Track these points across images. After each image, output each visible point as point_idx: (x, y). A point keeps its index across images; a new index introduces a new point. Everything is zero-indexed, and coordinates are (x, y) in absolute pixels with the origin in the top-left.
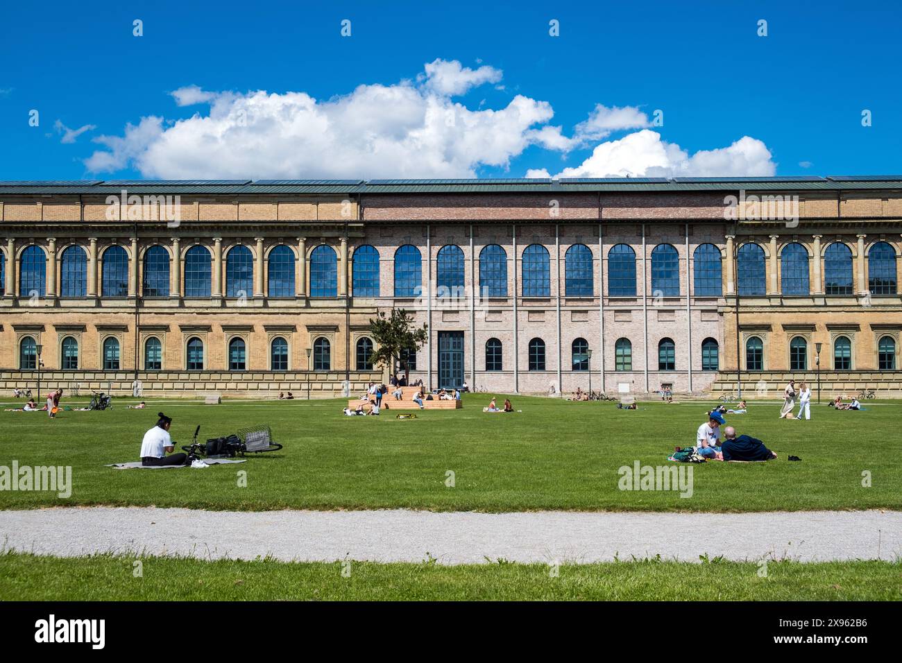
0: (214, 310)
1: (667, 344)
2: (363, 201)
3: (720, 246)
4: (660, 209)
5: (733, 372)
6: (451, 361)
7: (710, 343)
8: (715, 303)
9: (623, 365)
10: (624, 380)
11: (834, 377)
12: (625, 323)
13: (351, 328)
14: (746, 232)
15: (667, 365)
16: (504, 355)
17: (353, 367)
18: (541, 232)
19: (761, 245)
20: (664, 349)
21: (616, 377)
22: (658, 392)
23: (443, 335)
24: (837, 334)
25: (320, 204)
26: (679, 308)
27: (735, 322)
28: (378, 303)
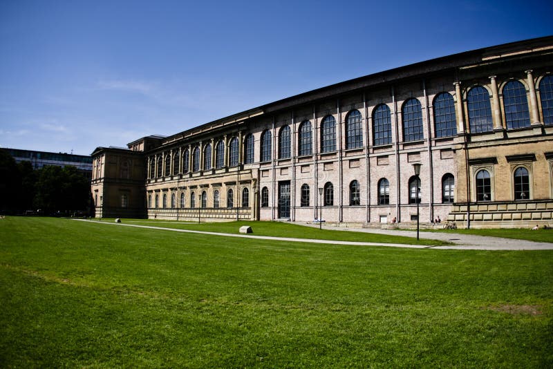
1: (415, 181)
3: (451, 93)
5: (463, 204)
7: (447, 178)
12: (384, 166)
15: (415, 200)
16: (310, 195)
19: (485, 86)
20: (412, 186)
21: (378, 210)
27: (465, 158)
28: (253, 167)
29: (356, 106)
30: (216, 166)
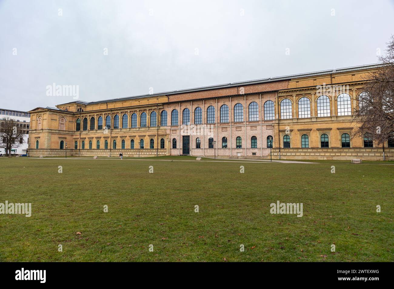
0: (127, 132)
2: (169, 97)
3: (273, 101)
8: (271, 122)
9: (239, 146)
10: (239, 151)
11: (321, 150)
13: (159, 136)
16: (201, 143)
17: (159, 148)
18: (212, 101)
19: (290, 99)
22: (251, 156)
23: (184, 137)
26: (258, 125)
27: (278, 130)
28: (167, 128)
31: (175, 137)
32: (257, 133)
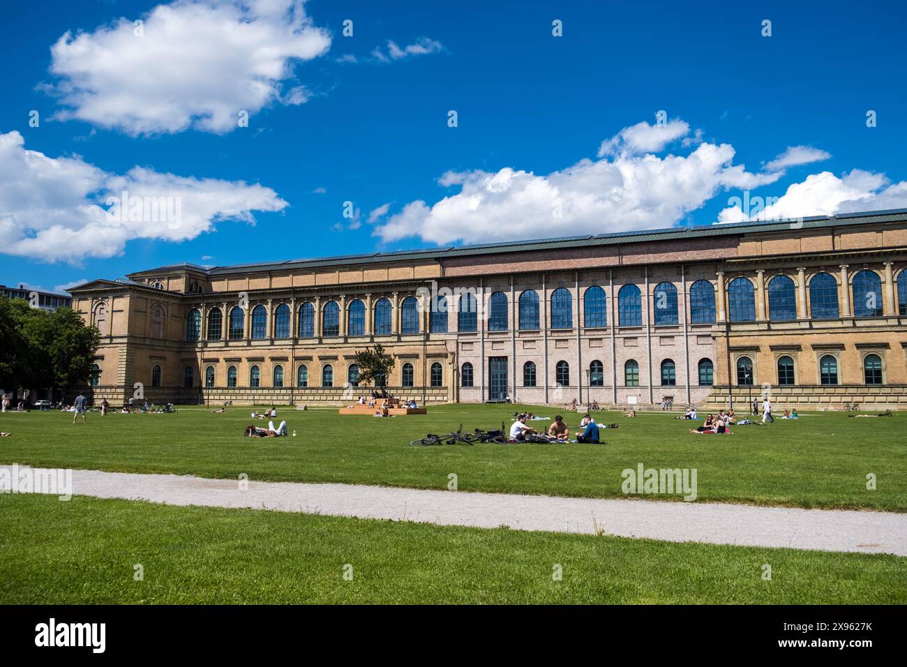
0: (341, 346)
1: (669, 364)
2: (445, 263)
3: (713, 282)
4: (671, 254)
5: (724, 387)
6: (499, 379)
7: (705, 363)
8: (710, 329)
9: (631, 381)
10: (632, 393)
11: (821, 391)
12: (633, 348)
13: (428, 356)
14: (734, 269)
15: (668, 381)
16: (537, 375)
17: (428, 384)
18: (566, 278)
19: (750, 279)
20: (666, 368)
21: (626, 391)
22: (659, 404)
23: (493, 359)
24: (823, 353)
25: (416, 268)
26: (677, 334)
27: (726, 345)
28: (447, 337)
29: (598, 283)
30: (375, 331)
31: (471, 360)
32: (674, 354)
